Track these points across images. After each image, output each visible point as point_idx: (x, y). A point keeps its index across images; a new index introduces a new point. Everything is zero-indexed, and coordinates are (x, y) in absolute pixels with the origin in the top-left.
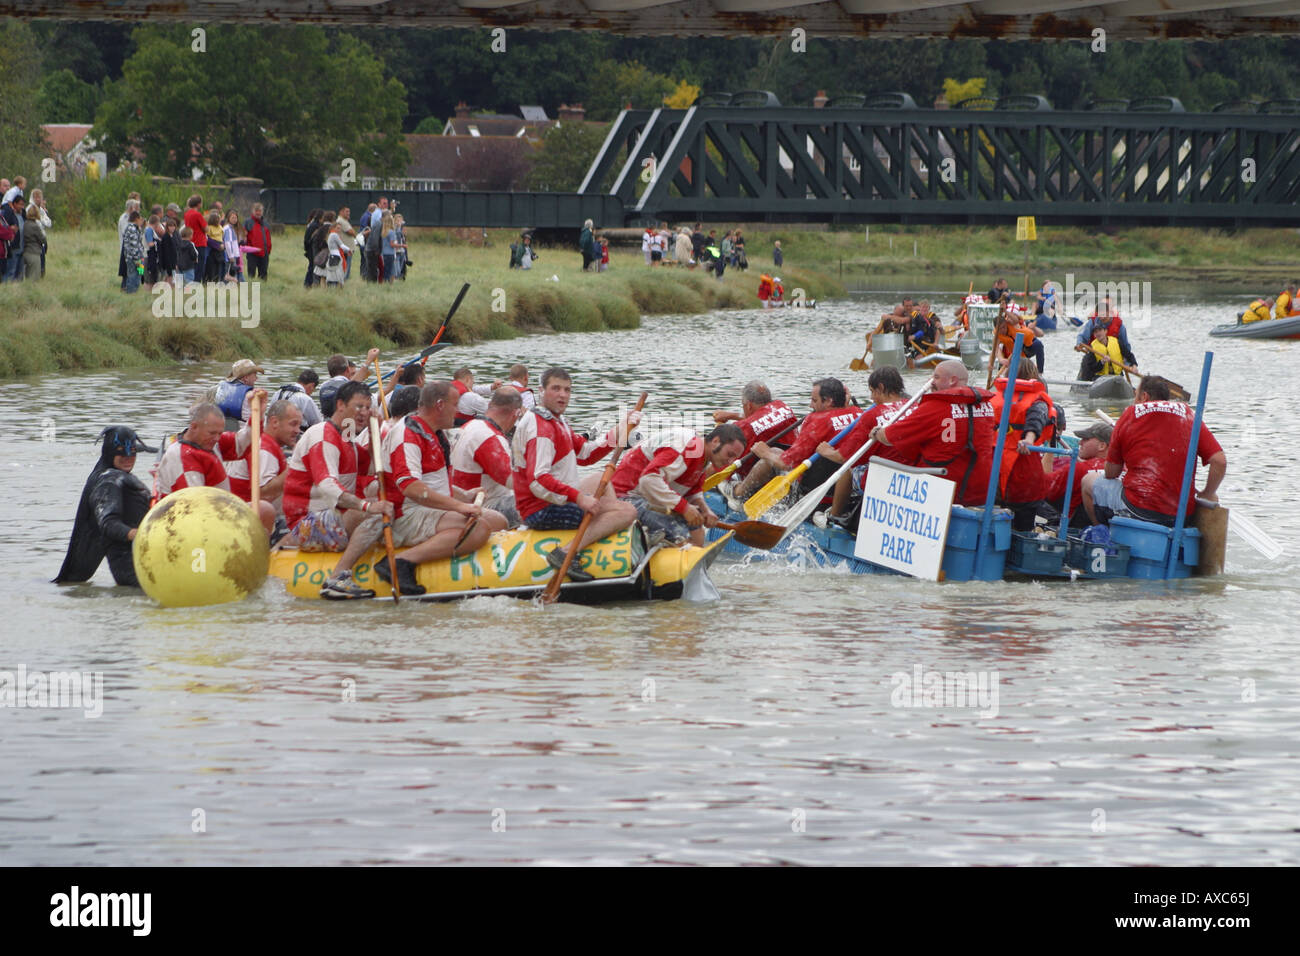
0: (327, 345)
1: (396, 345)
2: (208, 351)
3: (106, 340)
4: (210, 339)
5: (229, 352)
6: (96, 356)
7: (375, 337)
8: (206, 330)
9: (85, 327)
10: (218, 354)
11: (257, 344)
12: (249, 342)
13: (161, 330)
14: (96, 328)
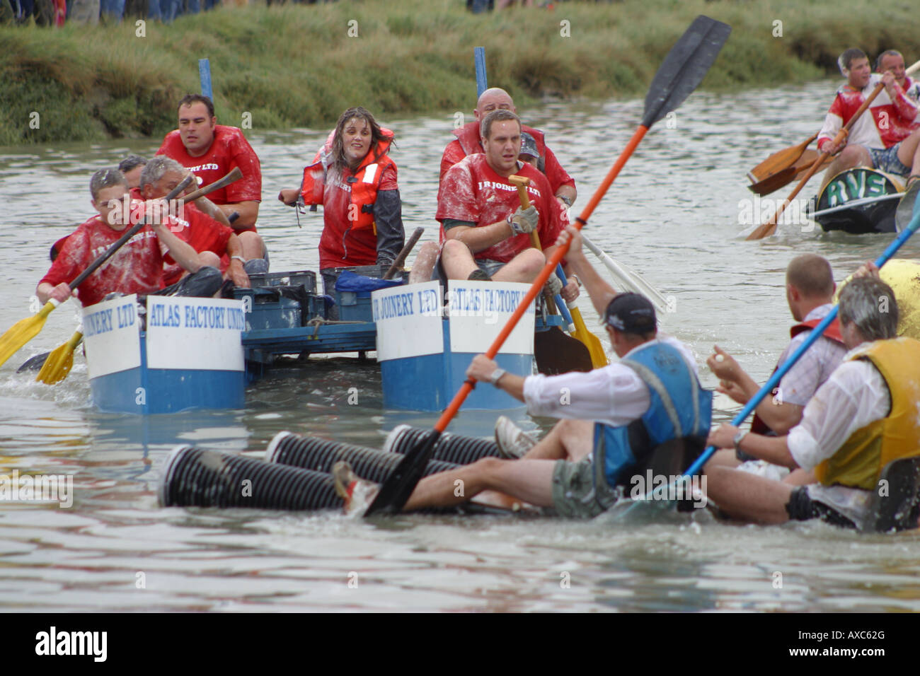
0: (731, 73)
1: (821, 72)
2: (576, 85)
3: (444, 74)
4: (576, 69)
5: (602, 85)
6: (430, 95)
7: (794, 62)
8: (571, 58)
9: (416, 58)
10: (586, 89)
11: (639, 75)
12: (629, 72)
13: (513, 60)
14: (432, 59)
